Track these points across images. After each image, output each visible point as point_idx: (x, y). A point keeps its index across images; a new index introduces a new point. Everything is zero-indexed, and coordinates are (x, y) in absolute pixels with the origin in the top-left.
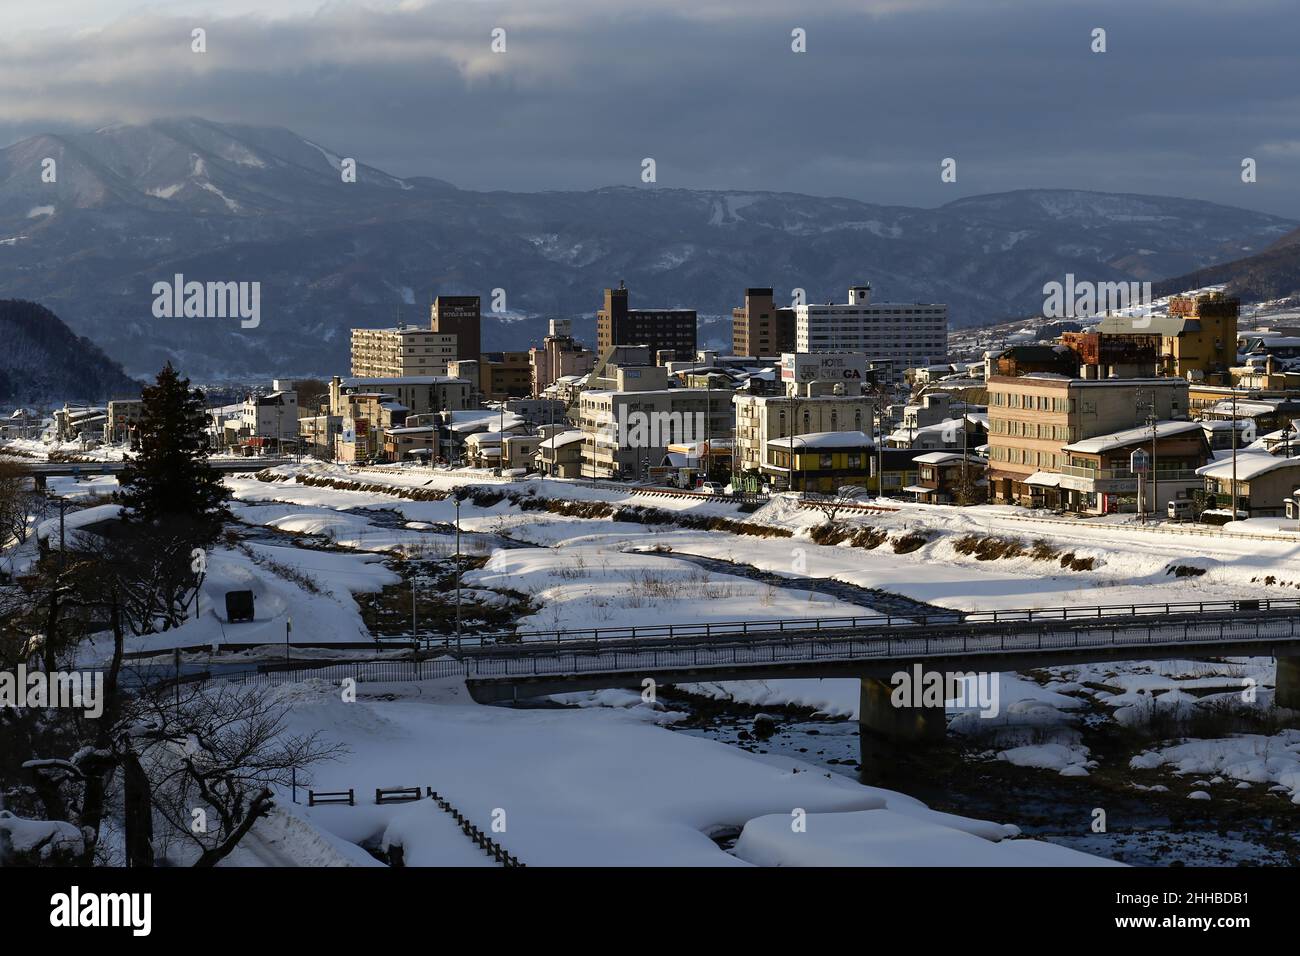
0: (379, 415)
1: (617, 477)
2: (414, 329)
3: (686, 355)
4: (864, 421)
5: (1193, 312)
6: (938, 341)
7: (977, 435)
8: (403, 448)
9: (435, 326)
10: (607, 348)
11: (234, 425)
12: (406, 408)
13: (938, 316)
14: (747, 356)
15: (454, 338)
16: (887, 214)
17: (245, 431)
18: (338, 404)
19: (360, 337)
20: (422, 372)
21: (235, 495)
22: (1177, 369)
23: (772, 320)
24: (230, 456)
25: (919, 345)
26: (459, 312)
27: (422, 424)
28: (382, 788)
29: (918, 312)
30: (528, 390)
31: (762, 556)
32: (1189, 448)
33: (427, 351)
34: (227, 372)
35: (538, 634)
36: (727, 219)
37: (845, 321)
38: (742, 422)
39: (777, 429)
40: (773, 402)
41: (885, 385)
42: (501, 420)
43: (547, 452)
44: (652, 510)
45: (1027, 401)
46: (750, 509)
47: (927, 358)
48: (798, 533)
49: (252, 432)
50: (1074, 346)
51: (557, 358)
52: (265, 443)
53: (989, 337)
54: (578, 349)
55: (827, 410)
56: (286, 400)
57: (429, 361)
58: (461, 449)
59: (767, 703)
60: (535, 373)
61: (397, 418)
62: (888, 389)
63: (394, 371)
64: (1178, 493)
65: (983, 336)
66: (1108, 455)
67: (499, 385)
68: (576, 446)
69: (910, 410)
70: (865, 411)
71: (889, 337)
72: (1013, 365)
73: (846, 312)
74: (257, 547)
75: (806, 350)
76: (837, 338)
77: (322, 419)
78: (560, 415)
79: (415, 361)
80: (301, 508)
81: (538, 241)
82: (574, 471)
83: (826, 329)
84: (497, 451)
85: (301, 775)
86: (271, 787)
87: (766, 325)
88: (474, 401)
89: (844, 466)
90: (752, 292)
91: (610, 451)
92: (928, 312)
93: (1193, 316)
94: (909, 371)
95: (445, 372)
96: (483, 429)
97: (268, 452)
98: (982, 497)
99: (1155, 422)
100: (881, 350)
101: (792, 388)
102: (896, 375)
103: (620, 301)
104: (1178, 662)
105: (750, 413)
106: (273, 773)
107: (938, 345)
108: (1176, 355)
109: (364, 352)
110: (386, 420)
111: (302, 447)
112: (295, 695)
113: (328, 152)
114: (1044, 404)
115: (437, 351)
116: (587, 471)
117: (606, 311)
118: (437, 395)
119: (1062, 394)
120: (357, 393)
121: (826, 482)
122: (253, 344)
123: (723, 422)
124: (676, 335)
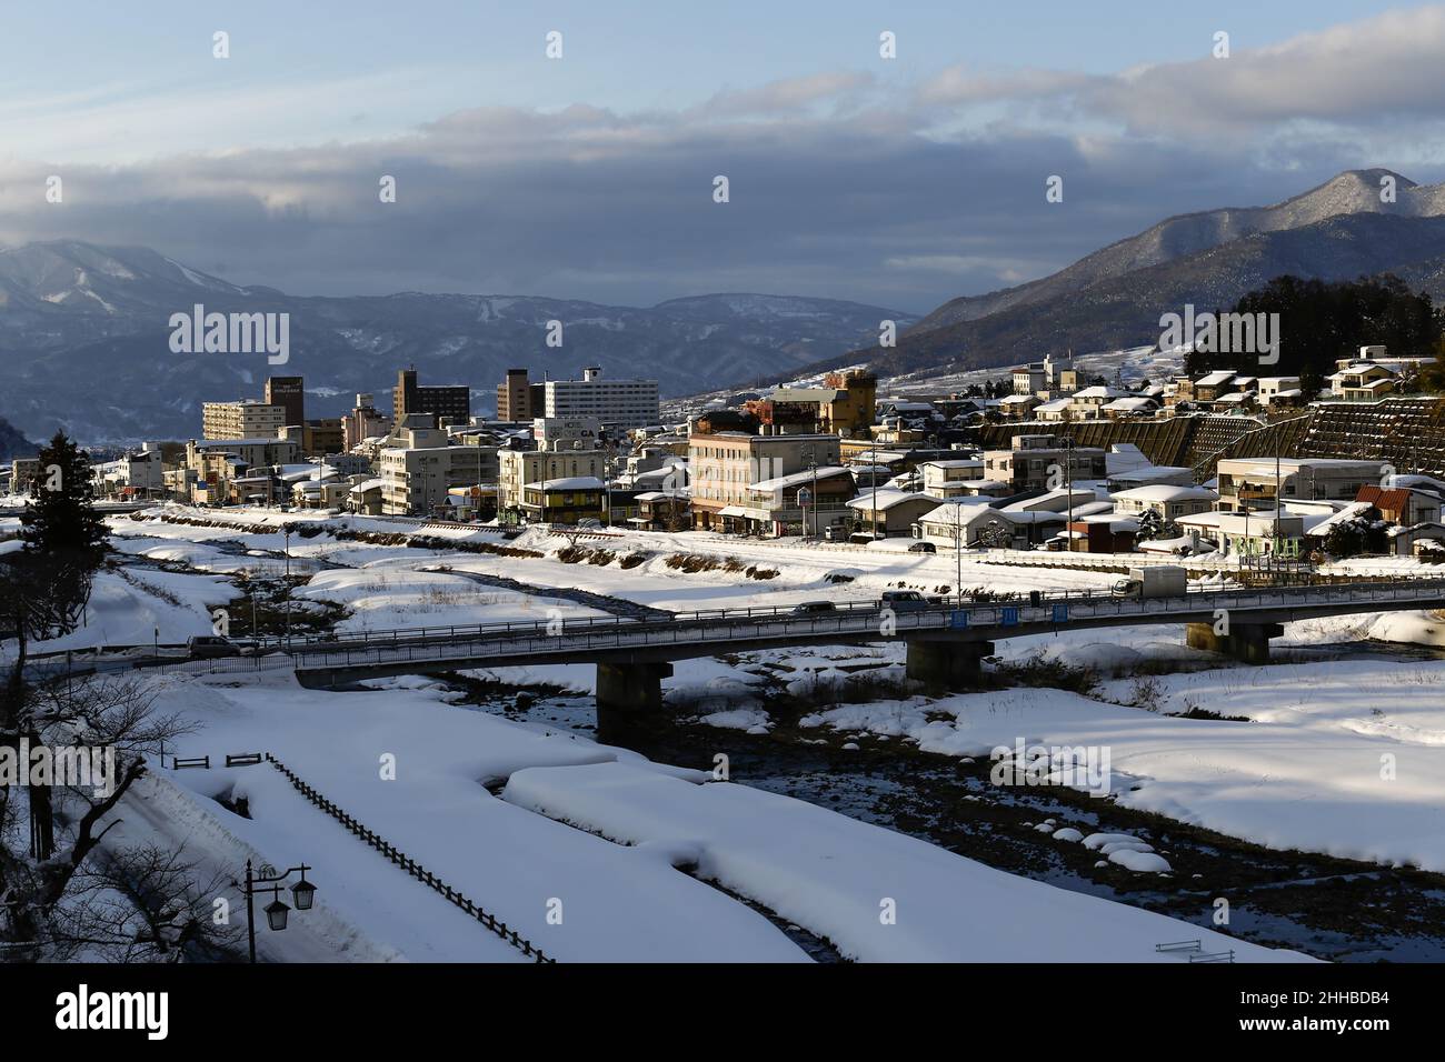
0: (225, 468)
1: (410, 513)
2: (252, 402)
3: (462, 420)
4: (597, 470)
5: (843, 385)
6: (652, 408)
8: (244, 494)
9: (268, 400)
10: (402, 416)
11: (113, 477)
12: (245, 463)
13: (652, 389)
14: (508, 421)
15: (283, 409)
16: (614, 313)
17: (121, 482)
18: (194, 461)
19: (210, 408)
20: (258, 436)
21: (113, 532)
22: (831, 427)
23: (527, 394)
24: (109, 502)
25: (638, 412)
26: (287, 389)
27: (259, 476)
28: (231, 755)
29: (638, 386)
30: (341, 448)
31: (521, 573)
32: (842, 486)
33: (262, 419)
34: (106, 437)
35: (351, 634)
36: (491, 317)
37: (582, 393)
38: (505, 470)
39: (532, 476)
40: (528, 455)
41: (613, 441)
42: (320, 471)
43: (356, 496)
44: (437, 539)
45: (719, 453)
46: (512, 536)
47: (644, 421)
48: (548, 555)
49: (127, 483)
50: (754, 411)
51: (363, 424)
52: (137, 491)
53: (691, 405)
54: (379, 416)
55: (569, 461)
56: (153, 457)
57: (263, 427)
58: (289, 494)
59: (526, 683)
60: (346, 435)
61: (240, 471)
62: (615, 444)
63: (236, 435)
64: (833, 521)
65: (686, 404)
66: (780, 492)
67: (318, 445)
68: (377, 491)
69: (632, 461)
70: (598, 462)
71: (615, 406)
72: (709, 426)
73: (583, 387)
74: (132, 571)
75: (553, 416)
76: (576, 406)
77: (181, 472)
78: (366, 467)
79: (253, 427)
80: (165, 541)
81: (347, 335)
82: (377, 510)
83: (568, 400)
84: (317, 495)
85: (167, 746)
86: (144, 755)
87: (522, 397)
88: (299, 457)
89: (583, 504)
90: (511, 373)
91: (404, 494)
92: (645, 386)
93: (843, 387)
94: (631, 431)
95: (276, 435)
96: (307, 478)
97: (139, 498)
98: (686, 525)
99: (815, 468)
100: (609, 415)
101: (543, 445)
102: (622, 434)
103: (410, 379)
104: (834, 647)
105: (511, 464)
106: (145, 745)
107: (652, 411)
108: (831, 417)
109: (213, 421)
110: (231, 472)
111: (166, 494)
112: (162, 685)
113: (184, 266)
115: (270, 419)
116: (387, 509)
117: (400, 387)
118: (270, 453)
119: (746, 447)
120: (208, 452)
121: (569, 516)
122: (126, 415)
123: (490, 471)
124: (454, 405)
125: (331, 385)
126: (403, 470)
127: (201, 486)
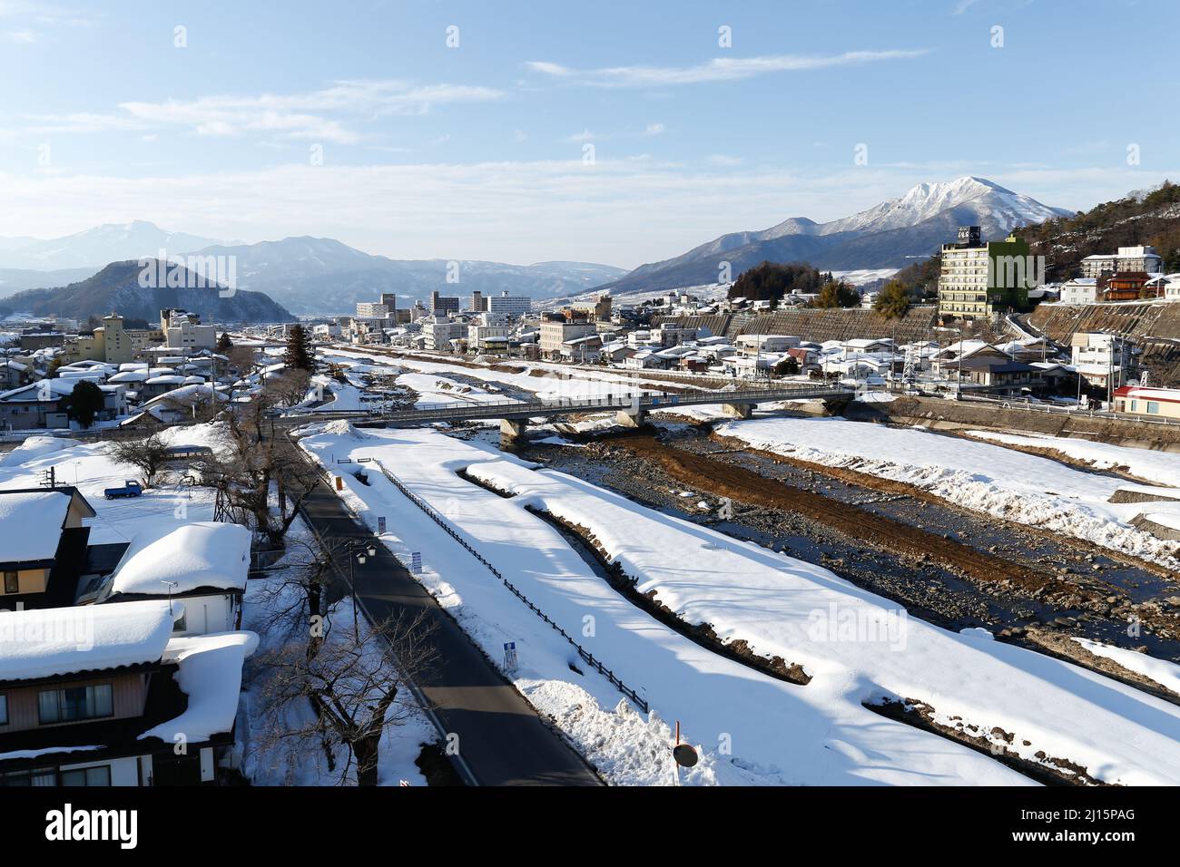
0: (364, 329)
1: (435, 349)
2: (376, 303)
3: (456, 310)
4: (506, 332)
7: (538, 337)
9: (382, 303)
10: (432, 310)
11: (321, 331)
12: (373, 327)
14: (474, 311)
15: (387, 306)
16: (515, 268)
17: (325, 334)
18: (353, 326)
19: (360, 304)
20: (378, 316)
22: (594, 318)
23: (481, 301)
24: (316, 342)
25: (522, 308)
26: (389, 298)
27: (378, 332)
30: (409, 321)
32: (597, 343)
33: (380, 309)
37: (501, 301)
38: (470, 334)
39: (481, 336)
40: (479, 328)
41: (512, 320)
42: (401, 331)
43: (415, 341)
45: (551, 329)
49: (327, 334)
50: (565, 313)
51: (419, 312)
52: (331, 337)
54: (424, 309)
55: (495, 329)
56: (337, 324)
57: (380, 312)
60: (411, 316)
61: (371, 330)
62: (514, 322)
63: (369, 316)
64: (593, 356)
66: (573, 345)
67: (401, 320)
68: (422, 340)
69: (519, 330)
70: (507, 329)
71: (514, 305)
72: (549, 319)
73: (502, 299)
75: (490, 311)
76: (500, 306)
77: (348, 330)
78: (418, 329)
79: (376, 313)
81: (414, 275)
82: (423, 348)
83: (496, 304)
84: (400, 341)
87: (479, 302)
88: (393, 325)
89: (499, 347)
90: (475, 292)
91: (433, 341)
92: (525, 298)
93: (599, 301)
94: (520, 316)
95: (385, 316)
96: (396, 333)
97: (332, 340)
98: (538, 359)
99: (587, 336)
100: (512, 310)
101: (485, 324)
102: (516, 318)
103: (436, 295)
105: (473, 331)
107: (528, 308)
108: (594, 314)
109: (361, 309)
110: (367, 331)
111: (343, 339)
114: (556, 330)
115: (382, 309)
116: (426, 347)
117: (433, 298)
118: (382, 323)
119: (561, 327)
120: (358, 322)
121: (495, 351)
123: (465, 334)
124: (452, 304)
125: (407, 294)
126: (432, 332)
127: (356, 336)
